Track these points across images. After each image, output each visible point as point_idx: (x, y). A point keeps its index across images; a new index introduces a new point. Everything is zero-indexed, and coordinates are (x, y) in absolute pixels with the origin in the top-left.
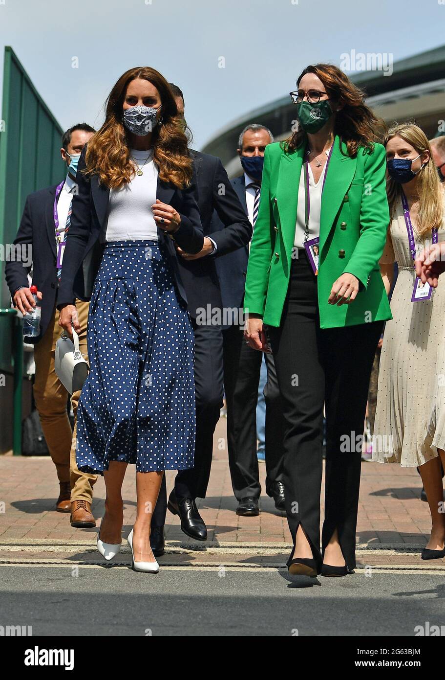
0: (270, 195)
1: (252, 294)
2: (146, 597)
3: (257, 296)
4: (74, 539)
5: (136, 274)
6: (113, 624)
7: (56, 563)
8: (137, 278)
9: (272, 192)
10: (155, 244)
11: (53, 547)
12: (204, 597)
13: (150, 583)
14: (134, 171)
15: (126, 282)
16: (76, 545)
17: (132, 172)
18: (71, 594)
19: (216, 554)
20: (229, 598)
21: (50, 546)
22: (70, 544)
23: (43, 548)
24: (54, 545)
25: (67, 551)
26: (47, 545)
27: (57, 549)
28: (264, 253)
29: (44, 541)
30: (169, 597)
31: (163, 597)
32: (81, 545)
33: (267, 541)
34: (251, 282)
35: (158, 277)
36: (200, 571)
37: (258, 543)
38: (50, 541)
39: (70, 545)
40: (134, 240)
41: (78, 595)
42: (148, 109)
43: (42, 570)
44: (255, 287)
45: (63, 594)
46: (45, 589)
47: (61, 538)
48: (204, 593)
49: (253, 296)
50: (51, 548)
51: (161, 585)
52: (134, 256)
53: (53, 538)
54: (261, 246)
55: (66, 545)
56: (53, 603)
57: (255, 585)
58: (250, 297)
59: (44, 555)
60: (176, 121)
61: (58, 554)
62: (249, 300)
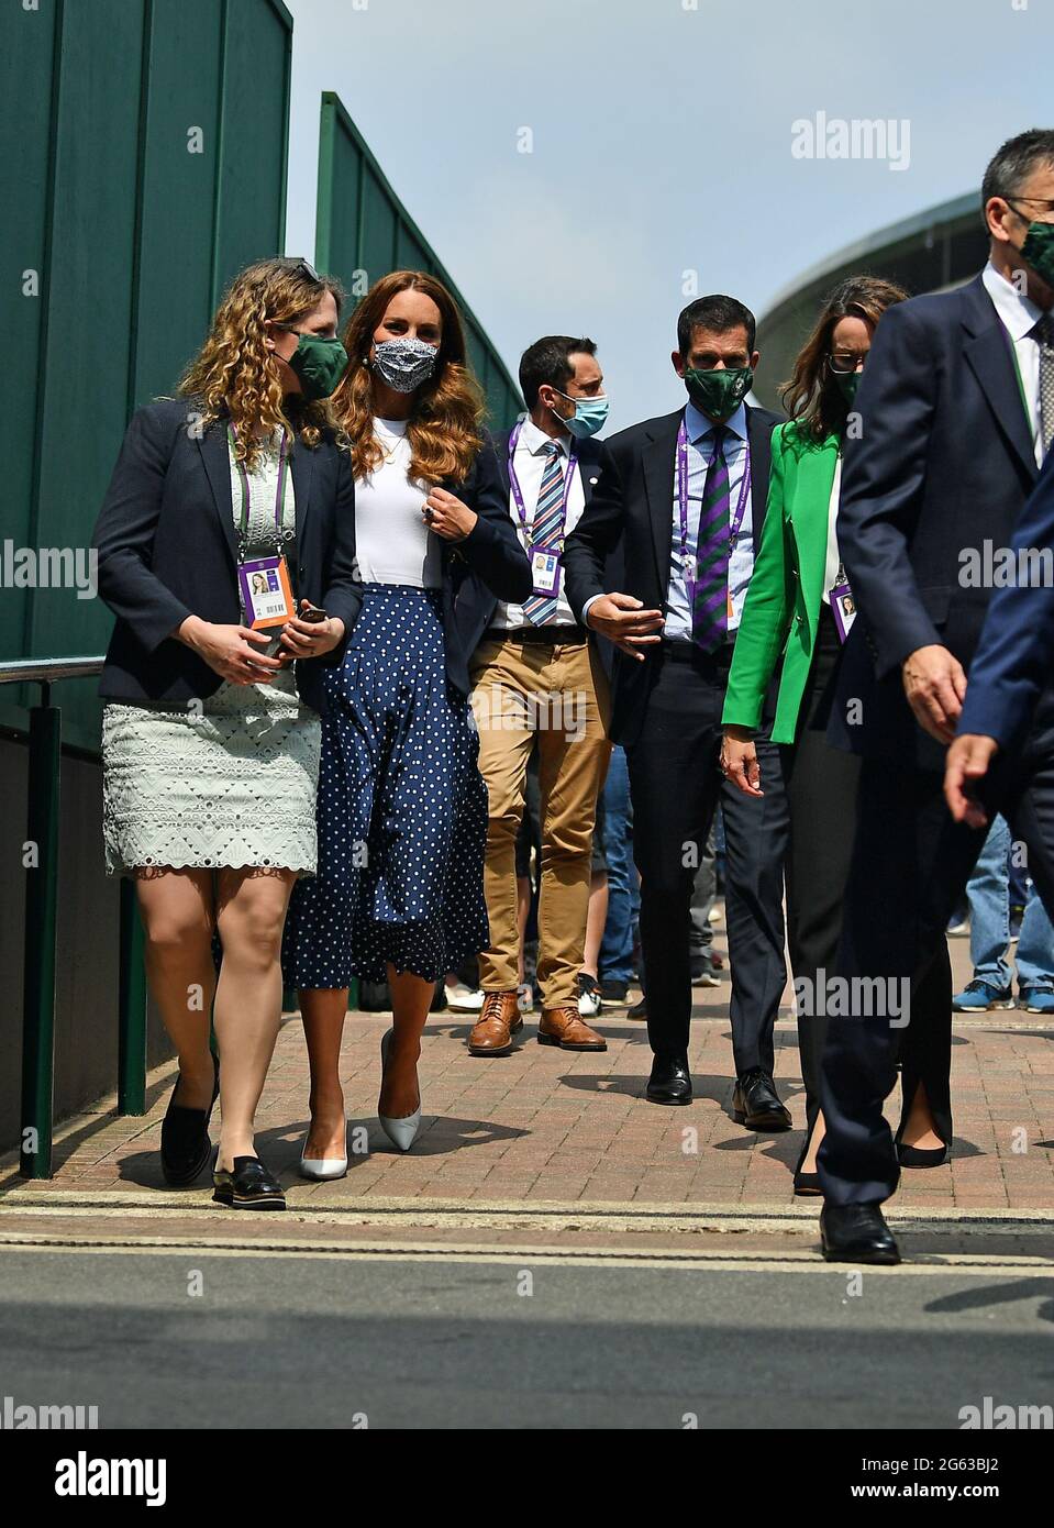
0: (784, 514)
1: (740, 690)
2: (646, 1331)
3: (747, 694)
4: (481, 1197)
5: (381, 644)
6: (573, 1392)
7: (441, 1253)
8: (384, 651)
9: (787, 509)
10: (419, 593)
11: (433, 1215)
12: (776, 1330)
13: (653, 1298)
14: (381, 458)
15: (362, 656)
16: (485, 1212)
17: (376, 457)
18: (477, 1323)
19: (800, 1233)
20: (833, 1332)
21: (426, 1214)
22: (471, 1209)
23: (412, 1218)
24: (436, 1211)
25: (464, 1226)
26: (419, 1211)
27: (443, 1220)
28: (767, 619)
29: (413, 1202)
30: (697, 1329)
31: (684, 1329)
32: (497, 1212)
33: (913, 1205)
34: (739, 668)
35: (421, 653)
36: (765, 1274)
37: (896, 1208)
38: (426, 1201)
39: (471, 1212)
40: (383, 583)
41: (493, 1324)
42: (424, 346)
43: (409, 1268)
44: (745, 679)
45: (458, 1322)
46: (417, 1310)
47: (452, 1196)
48: (775, 1321)
49: (739, 694)
50: (429, 1219)
51: (678, 1303)
52: (380, 611)
53: (435, 1195)
54: (762, 605)
55: (462, 1211)
56: (436, 1341)
57: (892, 1305)
58: (735, 696)
59: (415, 1232)
60: (458, 371)
61: (445, 1231)
62: (734, 699)
